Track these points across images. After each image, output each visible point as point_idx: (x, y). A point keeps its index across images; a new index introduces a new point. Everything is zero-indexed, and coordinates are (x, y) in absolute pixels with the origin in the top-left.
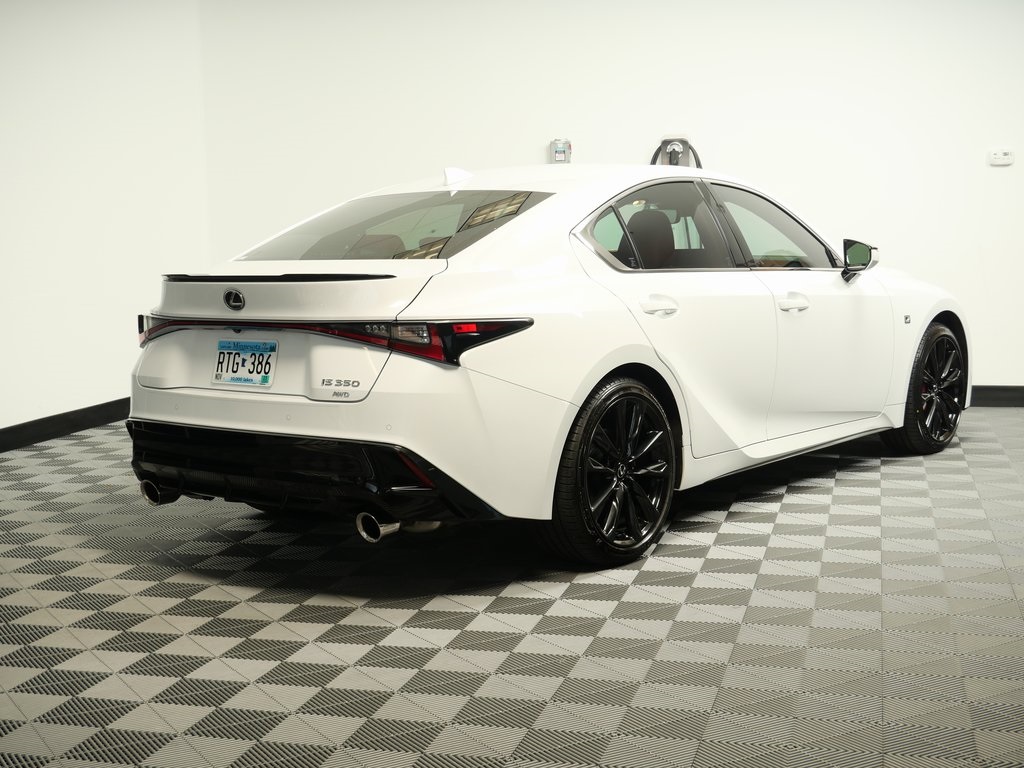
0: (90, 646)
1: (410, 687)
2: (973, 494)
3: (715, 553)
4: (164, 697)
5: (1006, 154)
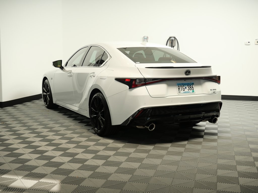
1: (104, 165)
4: (45, 165)
5: (249, 42)
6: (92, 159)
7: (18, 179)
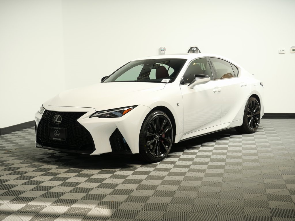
0: (47, 180)
2: (279, 138)
3: (199, 154)
5: (283, 51)
6: (122, 184)
7: (47, 205)
